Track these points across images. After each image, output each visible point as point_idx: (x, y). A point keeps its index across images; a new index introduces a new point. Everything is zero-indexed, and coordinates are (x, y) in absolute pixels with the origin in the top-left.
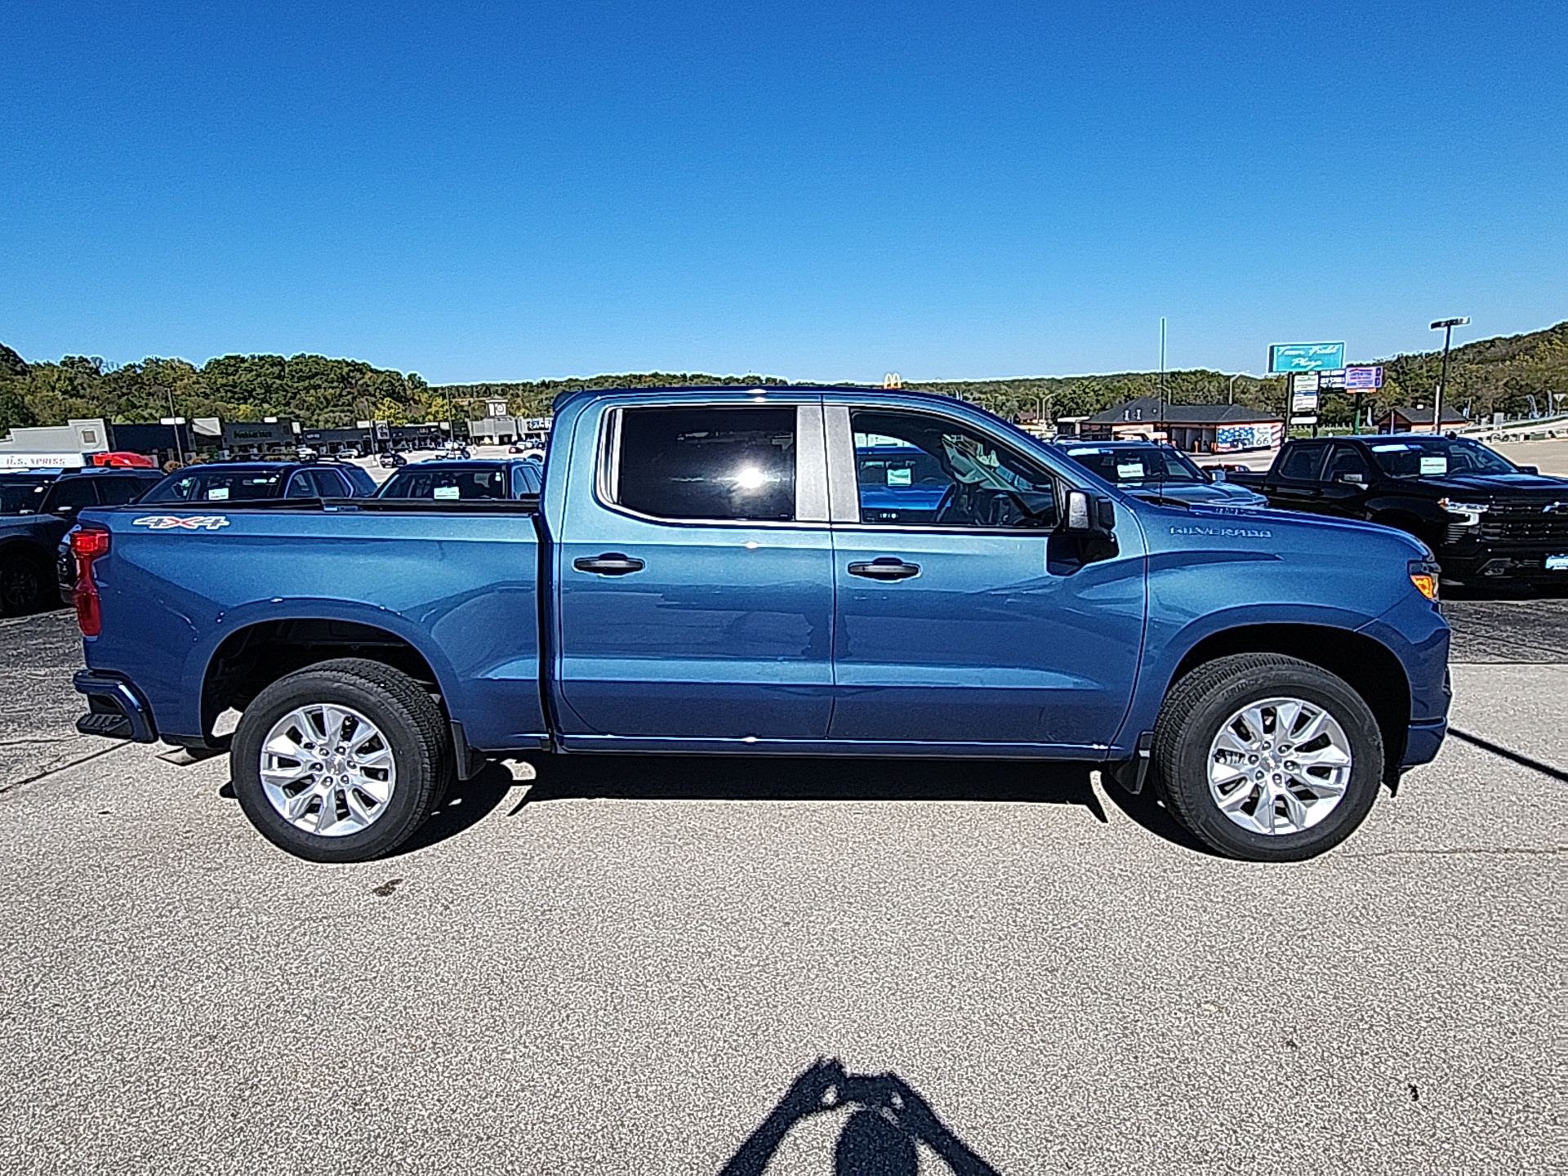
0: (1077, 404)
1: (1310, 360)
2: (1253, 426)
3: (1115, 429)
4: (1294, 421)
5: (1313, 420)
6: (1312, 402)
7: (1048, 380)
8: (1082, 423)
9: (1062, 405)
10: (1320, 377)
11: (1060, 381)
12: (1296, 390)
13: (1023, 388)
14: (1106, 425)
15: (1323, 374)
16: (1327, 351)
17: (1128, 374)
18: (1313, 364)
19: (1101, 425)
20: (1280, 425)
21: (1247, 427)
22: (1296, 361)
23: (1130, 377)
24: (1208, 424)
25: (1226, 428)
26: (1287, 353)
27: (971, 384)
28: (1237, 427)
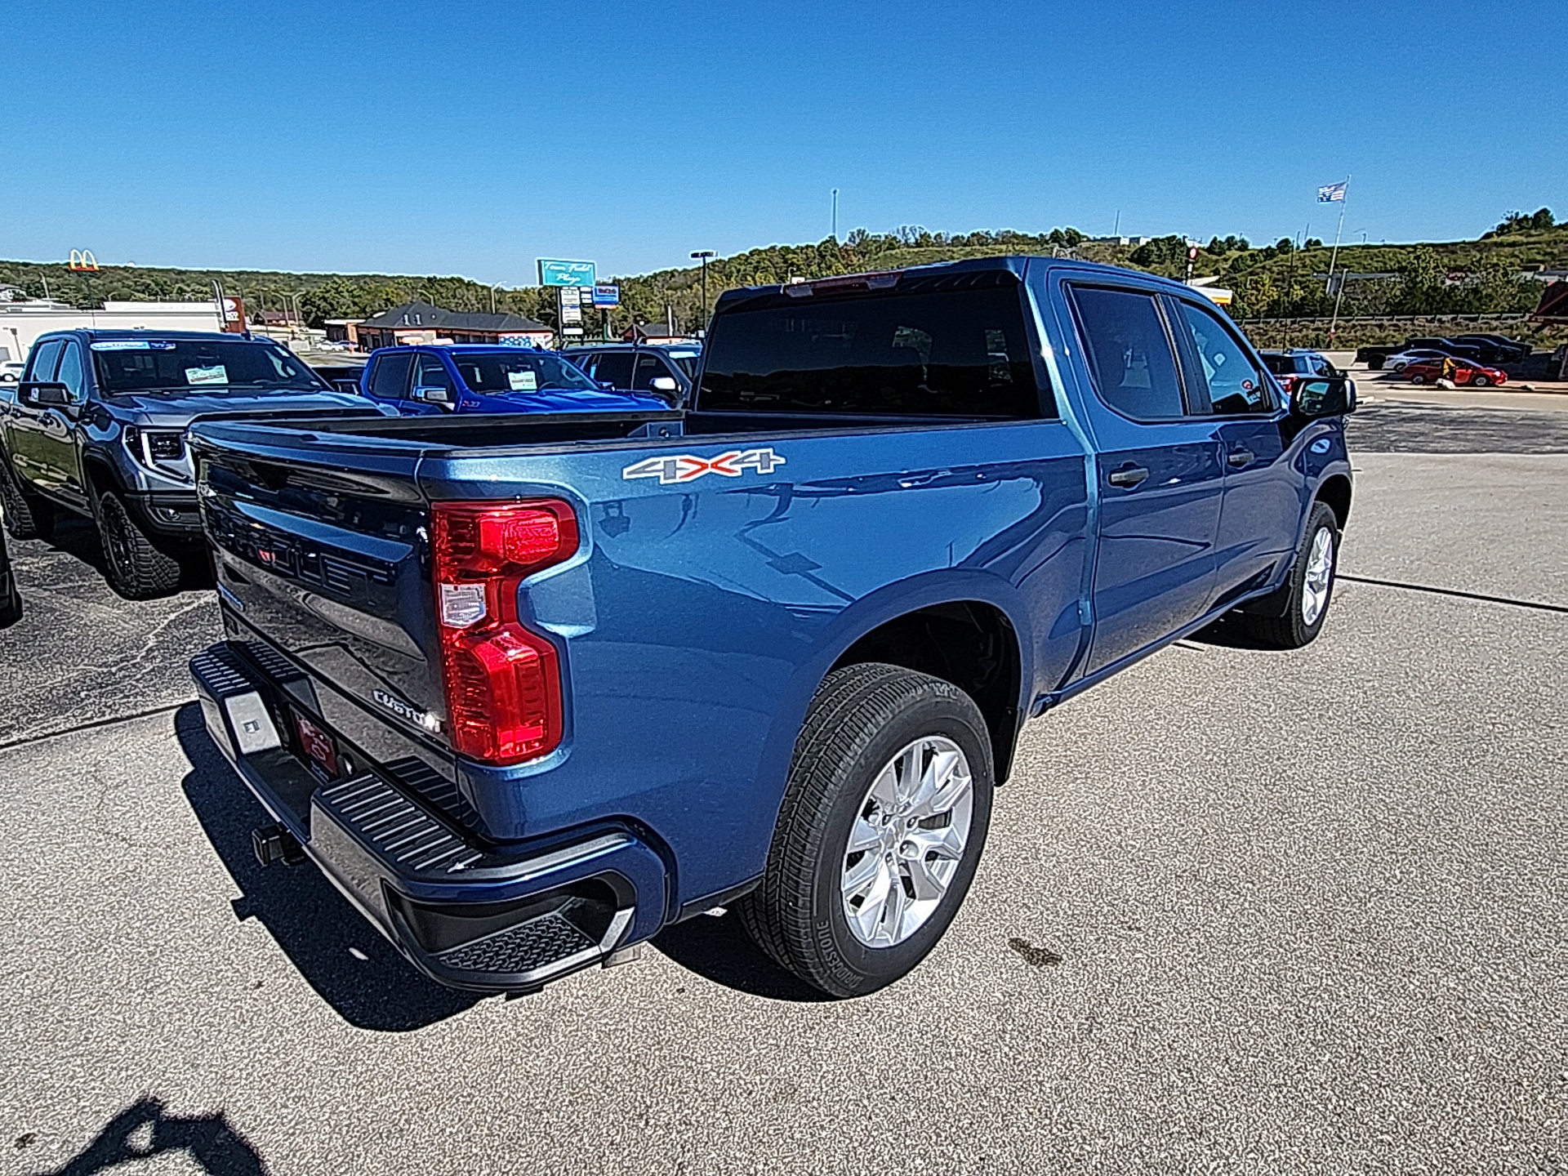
0: (331, 305)
1: (571, 276)
2: (529, 335)
3: (397, 334)
4: (567, 331)
5: (580, 331)
6: (576, 315)
7: (283, 275)
8: (357, 326)
9: (313, 304)
10: (581, 293)
11: (298, 277)
12: (564, 302)
13: (254, 283)
14: (387, 329)
15: (582, 289)
16: (582, 269)
17: (374, 276)
18: (574, 280)
19: (381, 329)
20: (551, 335)
21: (524, 335)
22: (560, 276)
23: (377, 279)
24: (490, 332)
25: (507, 336)
26: (552, 268)
27: (185, 272)
28: (516, 336)
